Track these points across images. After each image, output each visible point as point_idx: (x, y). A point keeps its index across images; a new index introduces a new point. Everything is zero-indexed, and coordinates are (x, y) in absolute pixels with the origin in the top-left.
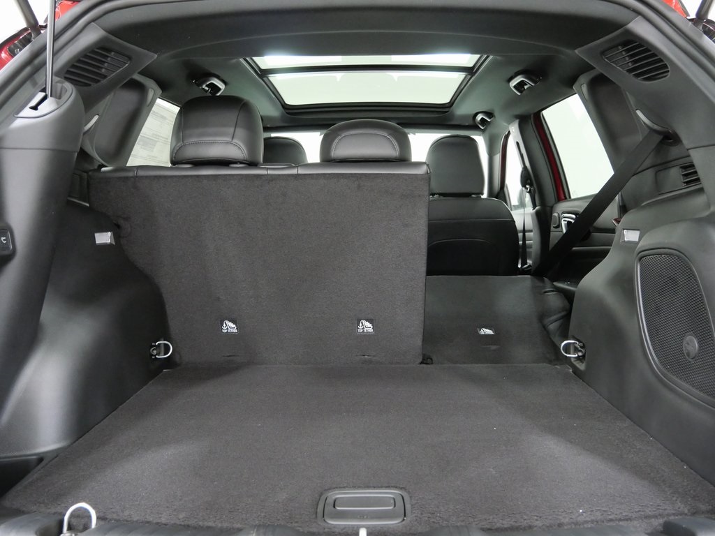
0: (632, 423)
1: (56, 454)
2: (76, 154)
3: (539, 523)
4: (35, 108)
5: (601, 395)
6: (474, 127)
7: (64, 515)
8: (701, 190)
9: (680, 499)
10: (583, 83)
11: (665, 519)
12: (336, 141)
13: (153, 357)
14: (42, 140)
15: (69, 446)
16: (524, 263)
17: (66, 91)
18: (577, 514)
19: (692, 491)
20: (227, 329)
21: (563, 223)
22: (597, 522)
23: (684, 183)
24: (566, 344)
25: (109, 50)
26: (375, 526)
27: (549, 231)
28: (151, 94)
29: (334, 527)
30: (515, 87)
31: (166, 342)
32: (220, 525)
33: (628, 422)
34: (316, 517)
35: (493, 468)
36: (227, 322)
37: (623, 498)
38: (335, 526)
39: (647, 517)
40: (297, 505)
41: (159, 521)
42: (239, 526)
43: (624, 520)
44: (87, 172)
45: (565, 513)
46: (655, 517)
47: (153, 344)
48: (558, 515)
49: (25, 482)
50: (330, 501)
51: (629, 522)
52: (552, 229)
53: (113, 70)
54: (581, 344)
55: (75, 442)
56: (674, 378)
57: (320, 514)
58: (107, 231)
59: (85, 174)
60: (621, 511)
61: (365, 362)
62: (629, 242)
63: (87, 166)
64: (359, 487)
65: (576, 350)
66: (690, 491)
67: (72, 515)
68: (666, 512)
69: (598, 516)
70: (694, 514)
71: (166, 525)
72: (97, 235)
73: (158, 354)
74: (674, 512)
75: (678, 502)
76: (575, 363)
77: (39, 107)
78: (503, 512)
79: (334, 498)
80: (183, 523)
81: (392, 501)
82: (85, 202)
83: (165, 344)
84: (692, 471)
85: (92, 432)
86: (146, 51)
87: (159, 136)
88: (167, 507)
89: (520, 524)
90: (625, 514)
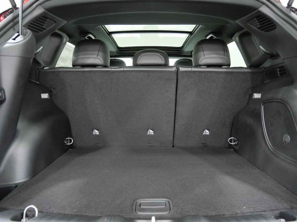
0: (260, 171)
1: (23, 184)
2: (32, 59)
3: (227, 213)
4: (14, 39)
5: (246, 159)
7: (24, 211)
9: (285, 202)
10: (236, 37)
11: (280, 211)
12: (139, 57)
13: (65, 144)
15: (29, 181)
17: (28, 33)
18: (243, 209)
19: (289, 199)
20: (95, 133)
22: (252, 212)
24: (230, 139)
25: (47, 18)
26: (158, 215)
28: (65, 40)
29: (141, 216)
30: (209, 39)
31: (70, 138)
32: (91, 215)
33: (258, 170)
34: (132, 211)
35: (206, 189)
36: (95, 130)
37: (261, 202)
39: (272, 210)
40: (124, 206)
41: (65, 213)
42: (99, 215)
43: (263, 212)
44: (38, 69)
45: (238, 209)
46: (276, 210)
47: (65, 139)
48: (235, 209)
49: (9, 195)
50: (138, 204)
51: (265, 212)
53: (49, 26)
54: (237, 139)
55: (31, 179)
56: (279, 152)
57: (134, 210)
58: (46, 93)
59: (38, 70)
60: (261, 208)
61: (150, 146)
62: (256, 98)
63: (38, 67)
64: (150, 198)
65: (235, 141)
66: (288, 199)
67: (27, 210)
68: (280, 208)
69: (252, 210)
70: (292, 209)
71: (68, 215)
72: (42, 95)
73: (67, 143)
74: (283, 208)
75: (284, 203)
76: (234, 147)
77: (16, 39)
78: (212, 208)
79: (140, 202)
80: (75, 214)
81: (164, 204)
82: (37, 81)
83: (70, 139)
84: (287, 190)
85: (38, 175)
86: (62, 19)
87: (68, 58)
88: (69, 207)
89: (220, 214)
90: (263, 209)
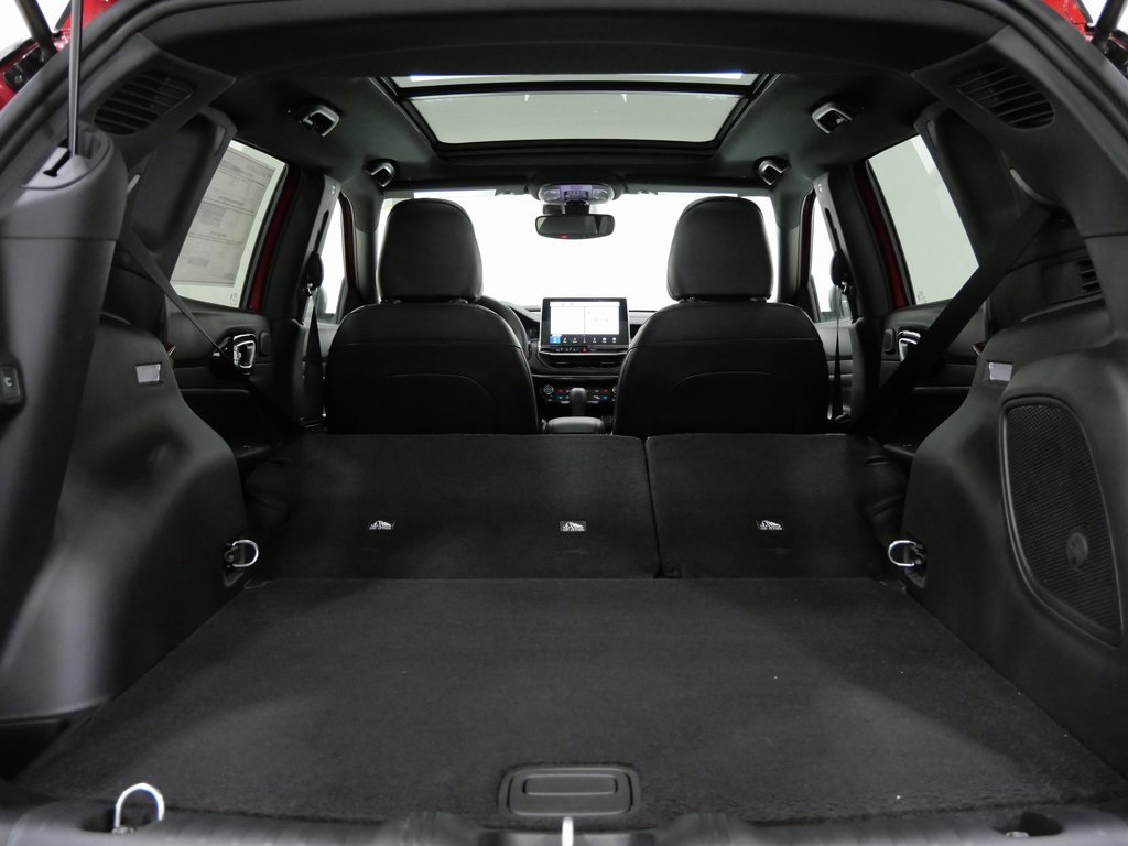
0: (991, 669)
1: (89, 715)
3: (834, 814)
4: (52, 173)
5: (948, 628)
6: (756, 182)
7: (115, 802)
8: (1101, 304)
9: (1050, 781)
10: (928, 120)
11: (1026, 809)
13: (229, 566)
14: (63, 225)
15: (107, 704)
16: (837, 411)
17: (100, 145)
18: (892, 802)
19: (1070, 770)
21: (901, 347)
22: (921, 812)
23: (1084, 288)
24: (896, 546)
25: (162, 75)
26: (584, 819)
27: (879, 359)
28: (220, 135)
30: (821, 120)
31: (249, 541)
33: (987, 669)
34: (497, 805)
37: (964, 779)
38: (525, 819)
39: (998, 806)
40: (468, 789)
43: (962, 811)
45: (873, 800)
46: (1011, 806)
47: (229, 545)
48: (862, 803)
49: (48, 755)
50: (518, 783)
51: (970, 813)
52: (884, 355)
53: (168, 105)
54: (920, 547)
55: (115, 698)
56: (1054, 598)
57: (502, 801)
58: (153, 363)
60: (958, 797)
62: (996, 382)
64: (562, 764)
65: (912, 557)
66: (1067, 769)
67: (126, 805)
68: (1028, 799)
69: (924, 804)
70: (1069, 802)
72: (140, 370)
73: (237, 561)
74: (1038, 798)
75: (1047, 784)
76: (910, 576)
77: (58, 172)
78: (781, 798)
79: (524, 778)
81: (612, 784)
82: (125, 317)
83: (247, 544)
84: (1076, 741)
85: (140, 683)
86: (219, 74)
87: (229, 200)
88: (269, 792)
89: (804, 815)
90: (964, 801)
